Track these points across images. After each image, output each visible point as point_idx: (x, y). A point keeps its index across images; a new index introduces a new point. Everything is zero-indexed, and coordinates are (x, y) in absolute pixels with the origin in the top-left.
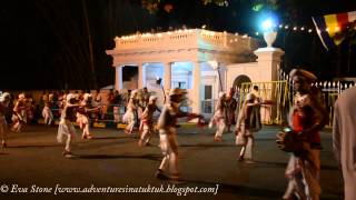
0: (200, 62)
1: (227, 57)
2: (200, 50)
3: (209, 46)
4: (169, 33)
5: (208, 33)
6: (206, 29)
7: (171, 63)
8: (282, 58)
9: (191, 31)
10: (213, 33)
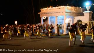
0: (66, 16)
1: (75, 14)
2: (66, 12)
3: (69, 11)
4: (57, 7)
5: (69, 7)
6: (68, 6)
7: (57, 16)
8: (92, 14)
9: (63, 6)
10: (70, 7)
